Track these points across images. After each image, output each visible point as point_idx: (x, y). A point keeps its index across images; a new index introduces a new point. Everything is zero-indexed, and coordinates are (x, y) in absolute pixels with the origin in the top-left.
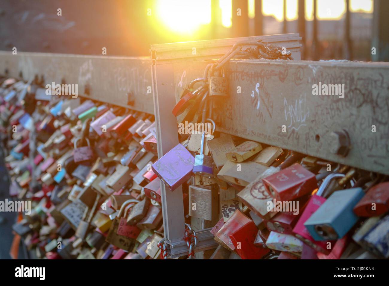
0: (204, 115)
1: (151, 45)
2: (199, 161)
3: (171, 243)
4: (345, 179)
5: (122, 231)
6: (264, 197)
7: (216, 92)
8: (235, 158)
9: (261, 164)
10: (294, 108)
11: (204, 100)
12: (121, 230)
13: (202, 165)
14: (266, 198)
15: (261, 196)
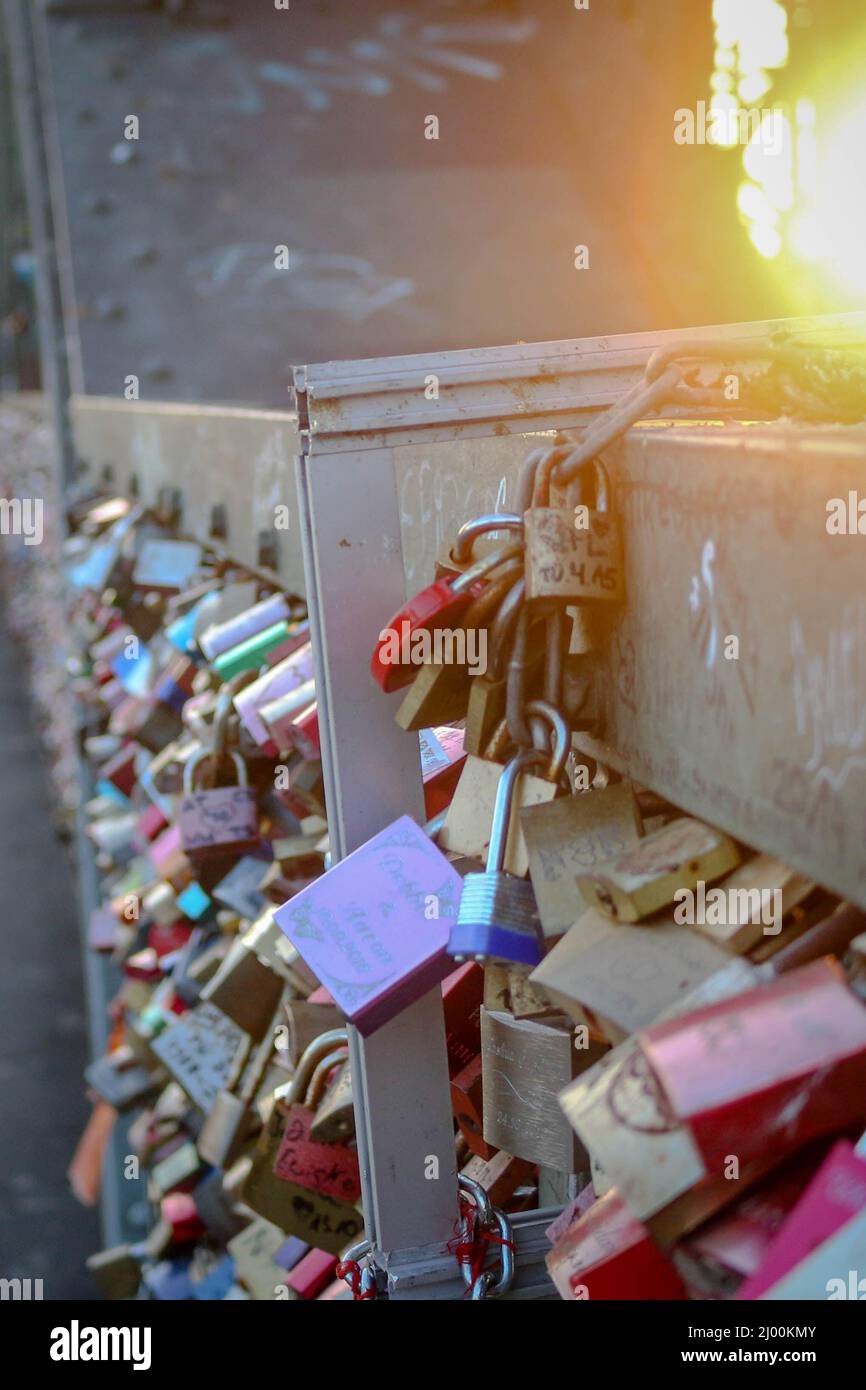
0: (513, 682)
1: (295, 369)
2: (476, 902)
3: (389, 1266)
5: (294, 1163)
6: (659, 1122)
7: (559, 579)
8: (608, 900)
10: (826, 671)
11: (508, 615)
12: (289, 1159)
13: (487, 923)
14: (664, 1131)
15: (648, 1112)
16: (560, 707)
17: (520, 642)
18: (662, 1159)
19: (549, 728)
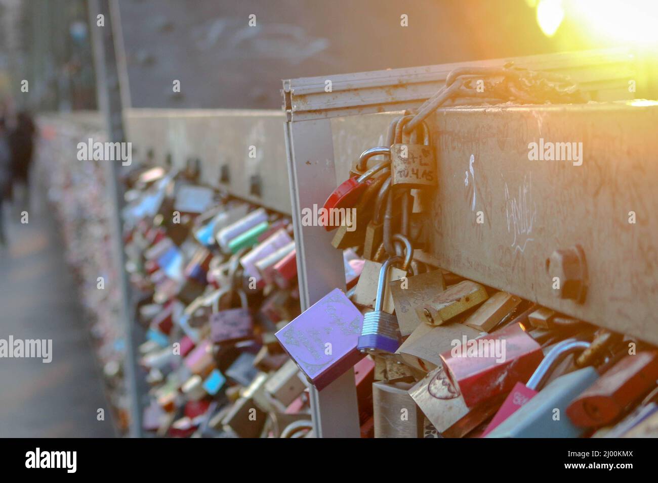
0: (386, 225)
1: (284, 81)
2: (370, 324)
4: (587, 353)
6: (450, 395)
7: (407, 176)
8: (429, 315)
9: (474, 327)
10: (518, 204)
11: (384, 193)
13: (376, 333)
14: (452, 398)
15: (444, 392)
16: (408, 236)
17: (389, 206)
18: (451, 408)
19: (403, 247)
